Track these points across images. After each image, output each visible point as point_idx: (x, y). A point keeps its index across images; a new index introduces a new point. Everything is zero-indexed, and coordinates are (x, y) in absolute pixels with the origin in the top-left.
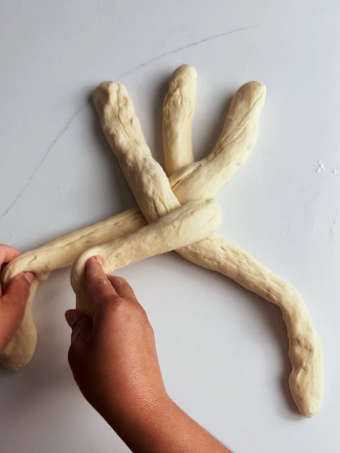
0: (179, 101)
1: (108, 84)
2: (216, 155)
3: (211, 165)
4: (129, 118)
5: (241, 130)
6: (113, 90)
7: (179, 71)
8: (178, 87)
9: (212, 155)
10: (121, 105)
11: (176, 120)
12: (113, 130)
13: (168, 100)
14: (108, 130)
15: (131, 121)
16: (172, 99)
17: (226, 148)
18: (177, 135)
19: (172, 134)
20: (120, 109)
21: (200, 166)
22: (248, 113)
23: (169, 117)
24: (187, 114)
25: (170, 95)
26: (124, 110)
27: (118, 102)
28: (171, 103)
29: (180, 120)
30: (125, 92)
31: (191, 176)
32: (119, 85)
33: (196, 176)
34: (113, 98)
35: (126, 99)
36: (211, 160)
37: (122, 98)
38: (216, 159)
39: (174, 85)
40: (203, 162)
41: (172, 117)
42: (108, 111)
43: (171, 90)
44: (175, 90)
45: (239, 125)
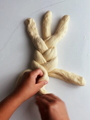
0: (47, 20)
1: (30, 18)
2: (56, 34)
3: (55, 36)
4: (35, 28)
5: (62, 28)
6: (31, 20)
7: (47, 12)
8: (47, 17)
9: (55, 34)
10: (33, 24)
11: (46, 25)
12: (30, 31)
13: (44, 20)
14: (29, 31)
15: (35, 29)
16: (45, 20)
17: (58, 32)
18: (47, 29)
19: (45, 29)
20: (32, 25)
21: (52, 37)
22: (64, 23)
23: (44, 25)
24: (49, 24)
25: (45, 19)
26: (33, 26)
27: (32, 23)
28: (45, 21)
29: (48, 25)
30: (34, 21)
31: (50, 39)
32: (32, 19)
33: (51, 39)
34: (31, 23)
35: (34, 23)
36: (55, 35)
37: (33, 23)
38: (56, 35)
39: (46, 16)
40: (53, 36)
41: (45, 25)
42: (29, 26)
43: (45, 18)
44: (46, 18)
45: (62, 26)
